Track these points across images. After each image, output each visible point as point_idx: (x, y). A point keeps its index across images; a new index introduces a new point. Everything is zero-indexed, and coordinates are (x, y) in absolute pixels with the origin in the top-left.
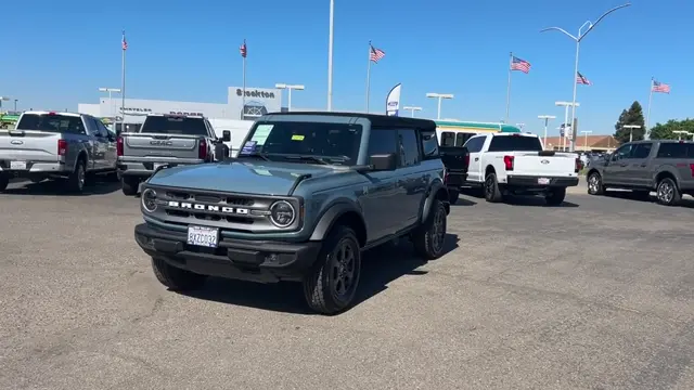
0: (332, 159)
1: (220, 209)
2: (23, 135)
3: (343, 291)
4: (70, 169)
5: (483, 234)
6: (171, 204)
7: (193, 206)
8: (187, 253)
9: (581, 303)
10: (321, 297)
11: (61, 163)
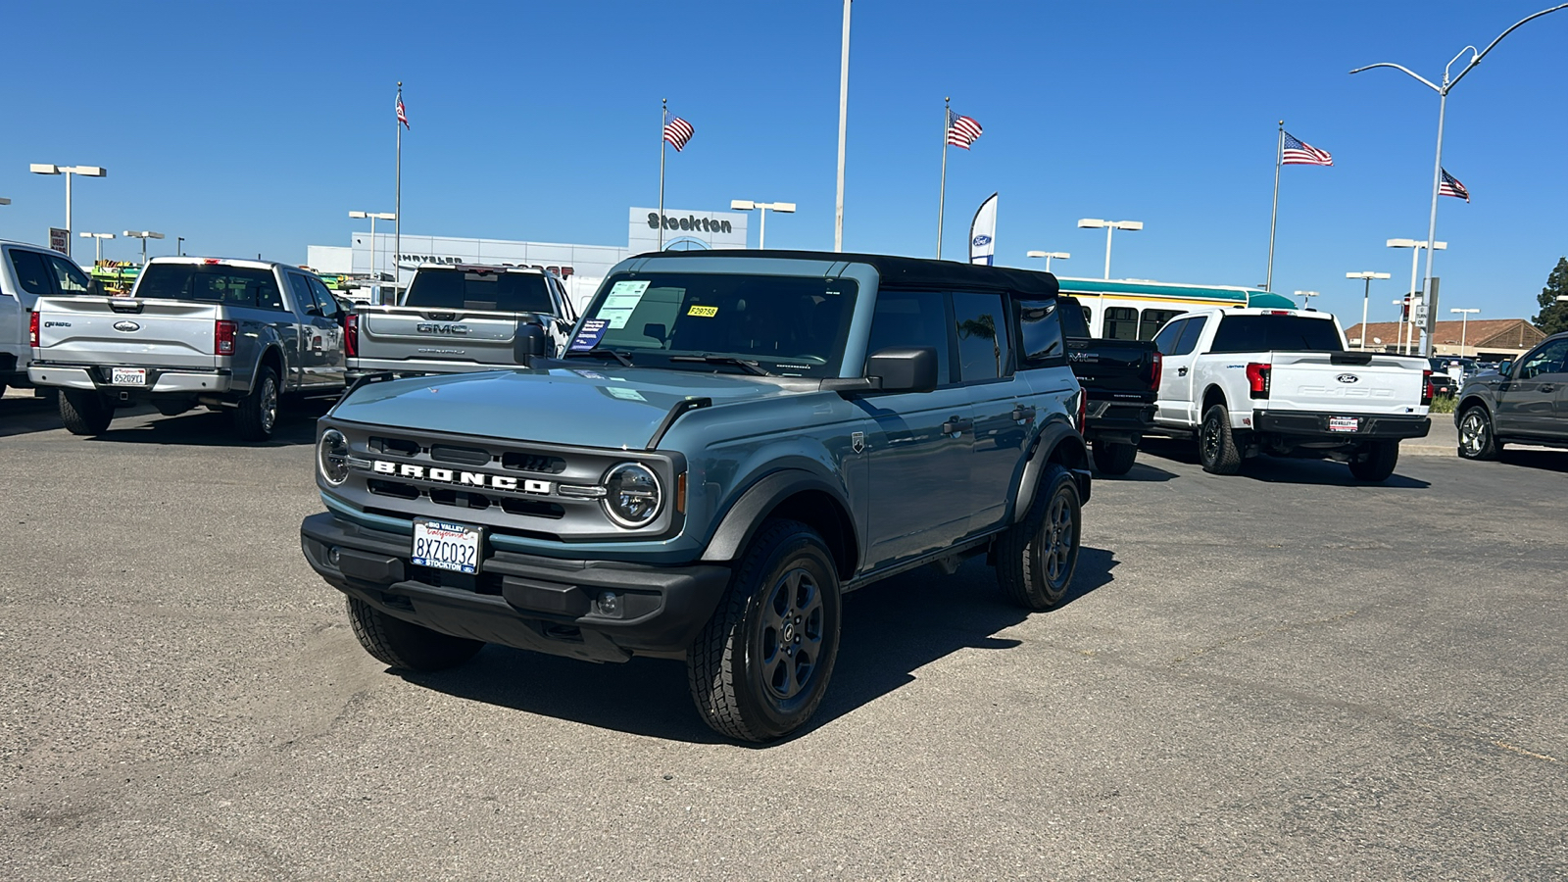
0: (781, 362)
1: (488, 480)
2: (139, 309)
3: (792, 687)
4: (240, 386)
5: (1180, 549)
6: (378, 466)
7: (426, 473)
8: (412, 585)
9: (1403, 733)
10: (732, 701)
11: (221, 372)
